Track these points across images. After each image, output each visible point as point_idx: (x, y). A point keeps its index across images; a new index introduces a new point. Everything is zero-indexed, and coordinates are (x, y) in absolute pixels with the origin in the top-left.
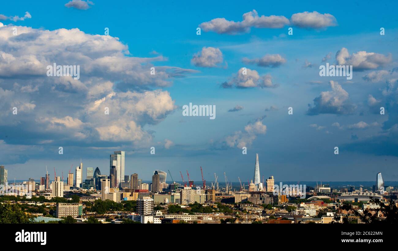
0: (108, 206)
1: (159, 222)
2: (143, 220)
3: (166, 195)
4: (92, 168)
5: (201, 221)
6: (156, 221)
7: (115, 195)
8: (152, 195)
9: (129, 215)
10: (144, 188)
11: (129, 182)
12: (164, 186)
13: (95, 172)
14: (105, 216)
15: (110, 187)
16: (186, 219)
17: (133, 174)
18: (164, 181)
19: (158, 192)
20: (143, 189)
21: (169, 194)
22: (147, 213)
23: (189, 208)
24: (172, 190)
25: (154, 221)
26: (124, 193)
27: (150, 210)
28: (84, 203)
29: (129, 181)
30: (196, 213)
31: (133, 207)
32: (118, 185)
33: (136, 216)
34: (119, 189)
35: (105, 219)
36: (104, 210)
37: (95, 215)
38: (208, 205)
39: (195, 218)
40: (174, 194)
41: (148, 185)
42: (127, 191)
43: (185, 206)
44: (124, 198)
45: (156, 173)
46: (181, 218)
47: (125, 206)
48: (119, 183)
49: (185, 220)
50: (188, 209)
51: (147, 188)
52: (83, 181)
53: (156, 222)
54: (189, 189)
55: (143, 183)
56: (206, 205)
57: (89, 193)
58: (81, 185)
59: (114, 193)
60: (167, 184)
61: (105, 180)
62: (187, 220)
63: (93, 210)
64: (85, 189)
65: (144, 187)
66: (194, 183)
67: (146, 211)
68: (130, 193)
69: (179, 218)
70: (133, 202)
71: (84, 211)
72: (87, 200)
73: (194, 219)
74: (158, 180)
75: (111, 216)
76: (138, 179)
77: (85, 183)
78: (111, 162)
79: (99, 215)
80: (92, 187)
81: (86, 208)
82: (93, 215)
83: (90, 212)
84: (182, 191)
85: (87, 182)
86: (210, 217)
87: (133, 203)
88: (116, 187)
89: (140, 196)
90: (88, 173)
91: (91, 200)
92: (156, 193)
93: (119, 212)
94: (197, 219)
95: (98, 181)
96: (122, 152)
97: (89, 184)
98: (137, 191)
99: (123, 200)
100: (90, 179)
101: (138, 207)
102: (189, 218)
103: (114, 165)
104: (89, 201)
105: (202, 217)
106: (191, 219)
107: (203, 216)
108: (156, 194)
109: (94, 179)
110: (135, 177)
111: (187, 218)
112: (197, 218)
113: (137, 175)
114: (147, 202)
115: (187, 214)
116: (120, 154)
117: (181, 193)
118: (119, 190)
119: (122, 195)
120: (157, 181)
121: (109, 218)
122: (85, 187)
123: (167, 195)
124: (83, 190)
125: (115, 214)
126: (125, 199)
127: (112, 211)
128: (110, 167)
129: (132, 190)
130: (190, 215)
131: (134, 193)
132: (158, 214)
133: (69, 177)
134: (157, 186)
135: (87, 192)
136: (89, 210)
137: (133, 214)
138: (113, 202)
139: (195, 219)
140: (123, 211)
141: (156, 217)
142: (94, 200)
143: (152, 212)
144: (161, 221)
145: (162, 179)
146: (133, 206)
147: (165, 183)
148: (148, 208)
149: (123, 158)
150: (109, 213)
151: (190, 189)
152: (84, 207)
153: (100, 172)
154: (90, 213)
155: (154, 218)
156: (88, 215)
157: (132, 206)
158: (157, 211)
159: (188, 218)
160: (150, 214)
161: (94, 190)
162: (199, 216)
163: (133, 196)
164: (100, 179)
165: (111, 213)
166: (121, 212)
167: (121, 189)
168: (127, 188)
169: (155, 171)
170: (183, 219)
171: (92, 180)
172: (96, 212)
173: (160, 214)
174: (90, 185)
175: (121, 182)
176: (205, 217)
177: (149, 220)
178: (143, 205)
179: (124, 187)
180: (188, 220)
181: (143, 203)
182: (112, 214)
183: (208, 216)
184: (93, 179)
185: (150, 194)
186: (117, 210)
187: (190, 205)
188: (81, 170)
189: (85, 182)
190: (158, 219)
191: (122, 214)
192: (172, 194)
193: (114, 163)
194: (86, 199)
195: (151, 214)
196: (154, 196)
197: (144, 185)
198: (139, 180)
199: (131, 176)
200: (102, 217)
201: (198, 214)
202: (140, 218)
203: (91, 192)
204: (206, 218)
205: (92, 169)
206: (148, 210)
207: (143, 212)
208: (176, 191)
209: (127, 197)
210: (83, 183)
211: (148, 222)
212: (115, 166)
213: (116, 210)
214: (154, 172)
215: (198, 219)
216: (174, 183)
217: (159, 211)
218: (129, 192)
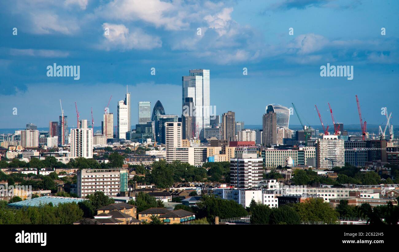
0: (178, 173)
1: (274, 201)
2: (244, 198)
3: (289, 150)
4: (149, 103)
5: (357, 200)
6: (267, 199)
7: (191, 151)
8: (263, 151)
9: (216, 188)
10: (247, 139)
11: (218, 127)
12: (286, 134)
13: (154, 110)
14: (171, 192)
15: (181, 138)
16: (326, 195)
17: (226, 112)
18: (286, 125)
19: (273, 146)
20: (244, 139)
21: (295, 149)
22: (250, 184)
23: (333, 175)
24: (301, 142)
25: (265, 199)
26: (208, 149)
27: (257, 179)
28: (131, 168)
29: (220, 125)
30: (346, 185)
31: (224, 174)
32: (198, 134)
33: (229, 191)
34: (199, 141)
35: (170, 198)
36: (170, 180)
37: (152, 190)
38: (373, 169)
39: (344, 194)
40: (304, 148)
41: (254, 133)
42: (215, 144)
43: (326, 172)
44: (208, 157)
45: (270, 109)
46: (316, 195)
47: (209, 173)
48: (200, 130)
49: (324, 197)
50: (331, 177)
51: (254, 139)
52: (132, 127)
53: (267, 201)
54: (333, 138)
55: (244, 130)
56: (367, 170)
57: (143, 149)
58: (128, 135)
59: (189, 148)
60: (292, 131)
61: (172, 125)
62: (328, 197)
63: (150, 180)
64: (136, 142)
65: (247, 137)
66: (344, 127)
67: (250, 181)
68: (220, 148)
69: (313, 193)
70: (225, 165)
71: (131, 183)
72: (138, 163)
73: (342, 195)
74: (275, 122)
75: (183, 191)
76: (236, 121)
77: (135, 132)
78: (185, 91)
79: (159, 191)
80: (148, 137)
81: (135, 178)
82: (149, 189)
83: (143, 185)
84: (319, 142)
85: (139, 129)
86: (374, 193)
87: (225, 167)
88: (195, 138)
89: (238, 154)
90: (140, 113)
91: (146, 163)
92: (270, 147)
93: (197, 183)
94: (348, 197)
95: (161, 126)
96: (204, 70)
97: (143, 132)
98: (233, 144)
99: (207, 161)
100: (146, 123)
101: (233, 173)
102: (333, 194)
103: (189, 96)
104: (143, 165)
105: (359, 193)
106: (336, 197)
107: (360, 190)
108: (269, 149)
109: (153, 124)
110: (229, 118)
111: (328, 194)
112: (348, 194)
113: (234, 113)
114: (250, 163)
115: (329, 186)
116: (201, 74)
117: (317, 146)
118: (199, 144)
119: (205, 151)
120: (272, 126)
121: (178, 195)
122: (137, 139)
123: (291, 150)
124: (131, 144)
125: (191, 188)
126: (211, 160)
127: (184, 182)
128: (183, 99)
129: (224, 142)
130: (335, 189)
131: (227, 148)
132: (272, 187)
133: (104, 121)
134: (272, 135)
135: (140, 148)
136: (140, 181)
137: (224, 186)
138: (187, 165)
139: (344, 197)
140: (205, 181)
141: (269, 192)
142: (151, 162)
143: (260, 183)
144: (277, 199)
145: (282, 121)
146: (225, 172)
147: (287, 128)
148: (253, 175)
149: (207, 83)
150: (179, 186)
151: (335, 139)
152: (132, 176)
153: (163, 109)
154: (142, 187)
155: (265, 195)
156: (138, 190)
157: (223, 172)
158: (269, 182)
159: (331, 194)
160: (256, 187)
161: (153, 144)
162: (352, 190)
163: (225, 153)
164: (163, 123)
165: (182, 186)
166: (201, 183)
167: (203, 141)
168: (215, 139)
169: (269, 107)
170: (321, 196)
171: (149, 125)
172: (154, 185)
173: (275, 186)
174: (145, 135)
175: (203, 129)
176: (365, 192)
177: (254, 199)
178: (244, 169)
179: (210, 138)
180: (331, 197)
181: (243, 166)
182: (185, 188)
183: (371, 191)
184: (151, 123)
185: (257, 149)
186: (194, 179)
187: (336, 170)
188: (127, 106)
189: (135, 130)
190: (271, 195)
191: (204, 187)
192: (301, 149)
193: (191, 92)
194: (138, 160)
195: (259, 187)
196: (266, 153)
197: (247, 132)
198: (237, 124)
199: (223, 116)
200: (165, 194)
201: (351, 187)
202: (236, 194)
203: (147, 147)
204: (367, 195)
205: (149, 105)
206: (253, 179)
207: (244, 183)
208: (309, 144)
209: (213, 156)
210: (133, 131)
211: (253, 202)
212: (192, 99)
213: (193, 181)
214: (267, 108)
215: (350, 195)
216: (305, 128)
217: (272, 182)
218: (217, 146)
